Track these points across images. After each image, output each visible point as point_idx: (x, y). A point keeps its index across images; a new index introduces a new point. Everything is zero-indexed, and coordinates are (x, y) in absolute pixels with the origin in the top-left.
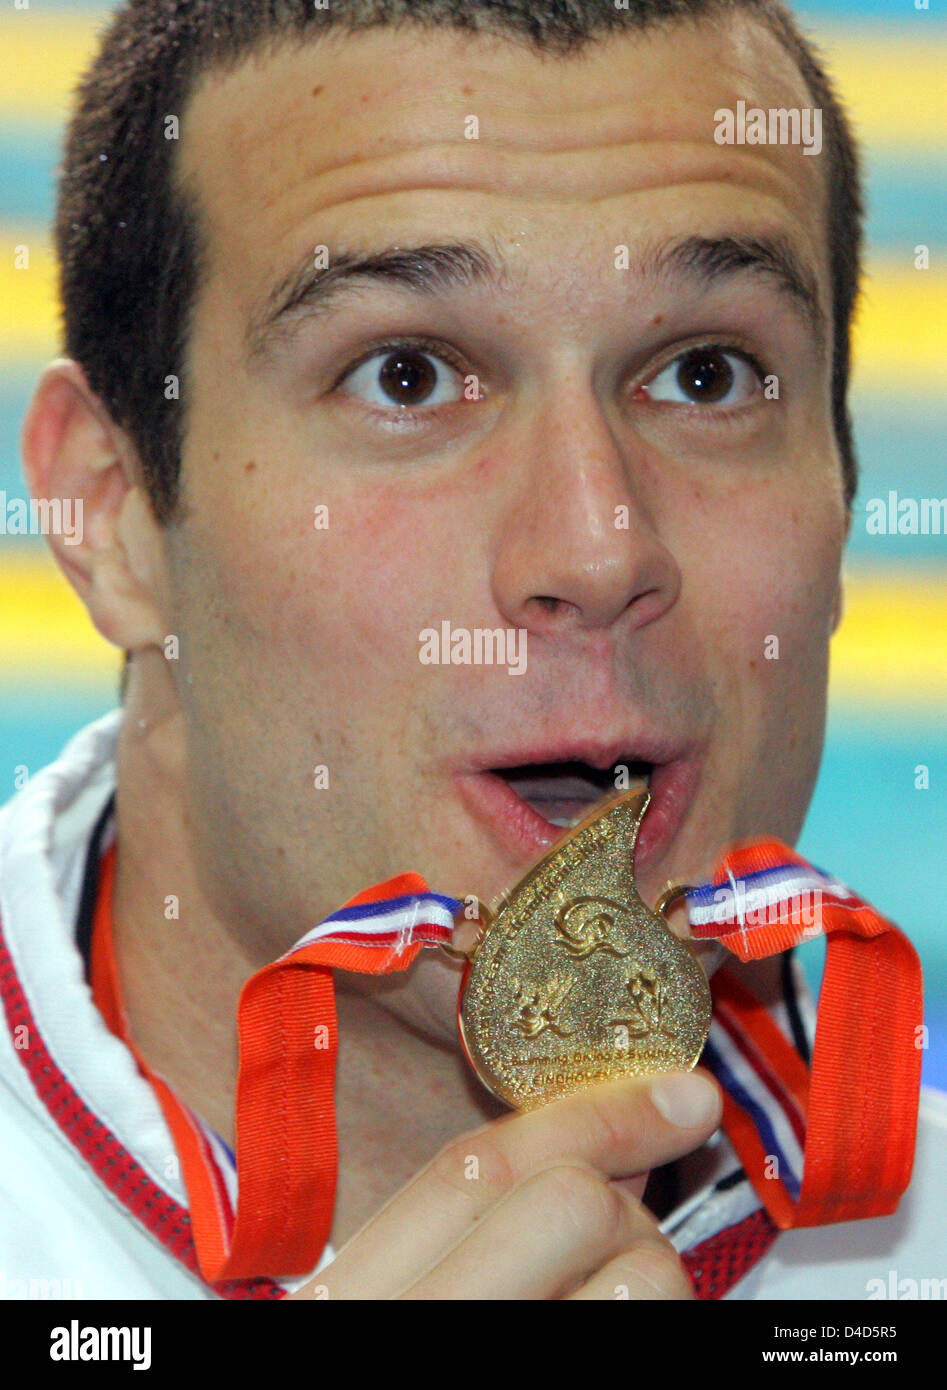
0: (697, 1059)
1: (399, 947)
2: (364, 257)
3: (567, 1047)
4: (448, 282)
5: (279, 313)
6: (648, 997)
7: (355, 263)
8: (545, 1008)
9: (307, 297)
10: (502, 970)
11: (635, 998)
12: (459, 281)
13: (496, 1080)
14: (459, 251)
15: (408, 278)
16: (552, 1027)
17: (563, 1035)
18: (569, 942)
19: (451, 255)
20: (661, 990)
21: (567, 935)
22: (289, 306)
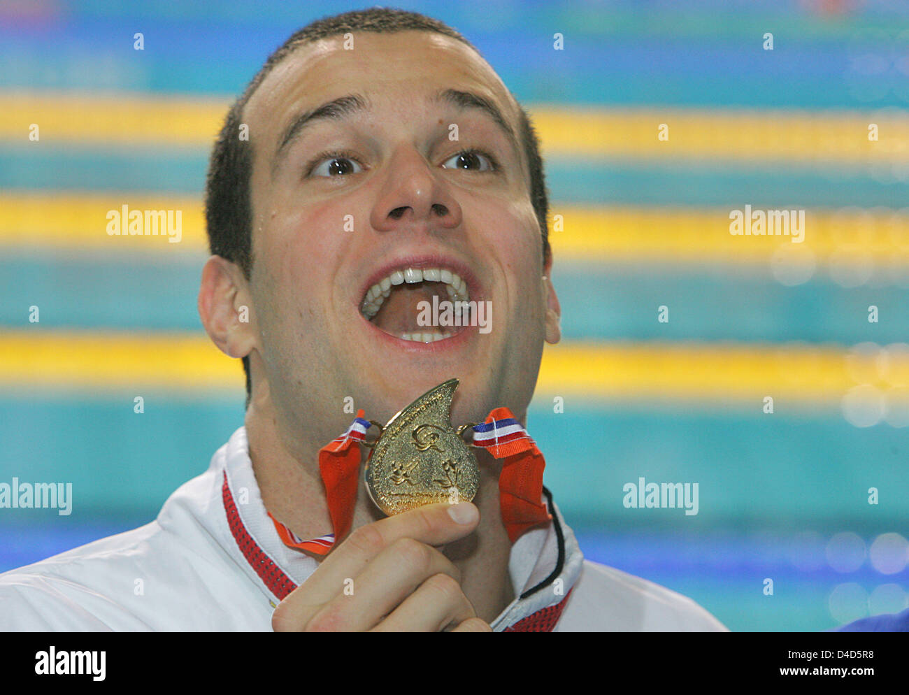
0: (472, 499)
1: (345, 440)
2: (312, 111)
3: (414, 491)
4: (348, 113)
5: (281, 148)
6: (452, 470)
7: (309, 116)
8: (405, 472)
9: (292, 135)
10: (387, 453)
11: (446, 471)
12: (352, 110)
13: (380, 502)
14: (352, 98)
15: (329, 114)
16: (408, 480)
17: (412, 485)
18: (418, 443)
19: (349, 101)
20: (460, 468)
21: (417, 440)
22: (285, 143)
